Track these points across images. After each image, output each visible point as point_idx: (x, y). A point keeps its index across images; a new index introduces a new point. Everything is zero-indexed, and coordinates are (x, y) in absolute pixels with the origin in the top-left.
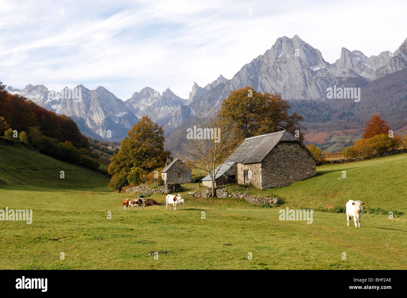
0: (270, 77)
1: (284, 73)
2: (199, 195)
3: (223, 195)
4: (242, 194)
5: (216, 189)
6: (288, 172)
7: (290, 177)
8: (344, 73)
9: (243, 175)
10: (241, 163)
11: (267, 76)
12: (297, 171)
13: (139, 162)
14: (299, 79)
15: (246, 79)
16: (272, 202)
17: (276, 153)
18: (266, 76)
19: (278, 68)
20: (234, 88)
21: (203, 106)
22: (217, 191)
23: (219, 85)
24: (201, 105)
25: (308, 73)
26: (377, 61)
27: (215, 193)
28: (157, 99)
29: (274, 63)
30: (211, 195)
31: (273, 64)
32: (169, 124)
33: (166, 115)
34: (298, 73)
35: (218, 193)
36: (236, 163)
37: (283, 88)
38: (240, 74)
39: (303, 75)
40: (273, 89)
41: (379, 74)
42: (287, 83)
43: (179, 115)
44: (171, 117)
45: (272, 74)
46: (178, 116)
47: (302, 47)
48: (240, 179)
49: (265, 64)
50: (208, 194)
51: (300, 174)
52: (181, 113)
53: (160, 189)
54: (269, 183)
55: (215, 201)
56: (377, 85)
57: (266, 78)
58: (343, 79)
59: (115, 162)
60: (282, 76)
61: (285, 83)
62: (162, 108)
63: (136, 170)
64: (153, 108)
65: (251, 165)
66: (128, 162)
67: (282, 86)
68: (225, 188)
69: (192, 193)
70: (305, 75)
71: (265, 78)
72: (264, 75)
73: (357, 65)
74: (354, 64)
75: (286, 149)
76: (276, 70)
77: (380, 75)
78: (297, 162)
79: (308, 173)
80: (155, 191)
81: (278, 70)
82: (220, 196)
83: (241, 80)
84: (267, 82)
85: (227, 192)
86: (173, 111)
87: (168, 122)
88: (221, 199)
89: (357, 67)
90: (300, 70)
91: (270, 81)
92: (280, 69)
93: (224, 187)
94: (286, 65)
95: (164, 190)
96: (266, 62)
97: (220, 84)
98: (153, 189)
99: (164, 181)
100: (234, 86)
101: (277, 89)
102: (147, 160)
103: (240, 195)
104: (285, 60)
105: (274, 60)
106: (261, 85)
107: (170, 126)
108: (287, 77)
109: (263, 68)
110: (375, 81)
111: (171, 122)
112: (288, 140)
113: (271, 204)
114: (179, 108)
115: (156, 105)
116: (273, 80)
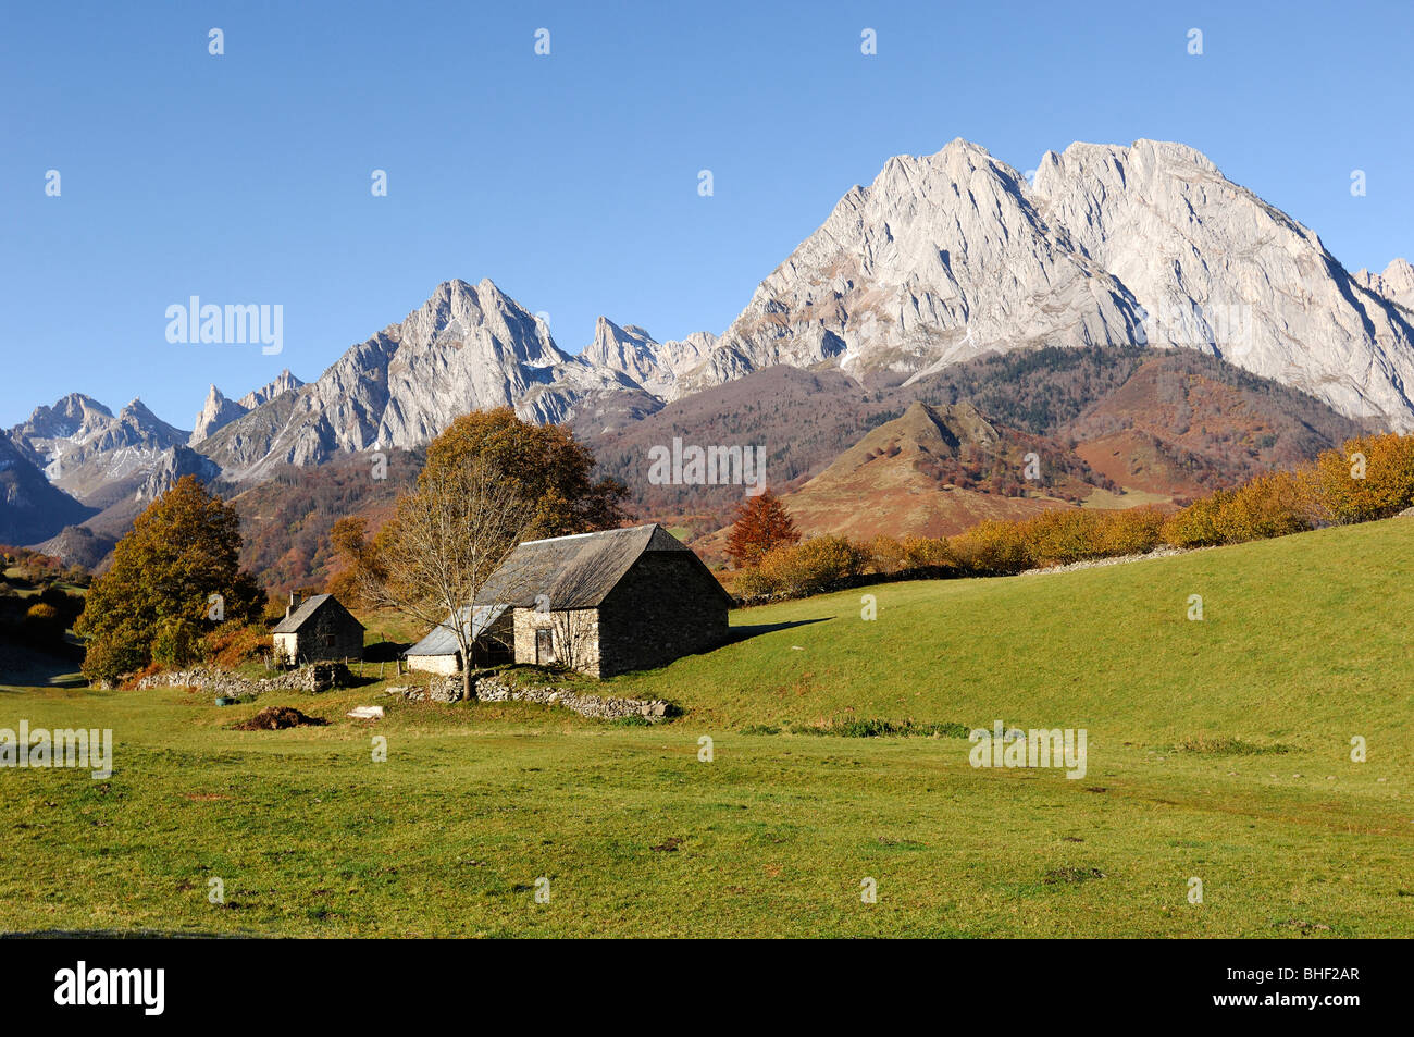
0: (417, 380)
1: (455, 372)
2: (422, 695)
3: (497, 694)
4: (555, 690)
5: (476, 678)
6: (664, 633)
7: (668, 645)
8: (605, 380)
9: (533, 641)
10: (527, 607)
11: (410, 379)
12: (684, 629)
13: (173, 603)
14: (492, 389)
15: (355, 382)
16: (651, 712)
17: (635, 582)
18: (406, 377)
19: (439, 358)
20: (322, 405)
21: (236, 448)
22: (477, 683)
23: (282, 397)
24: (229, 447)
25: (516, 378)
26: (680, 354)
27: (472, 688)
28: (105, 428)
29: (430, 345)
30: (462, 694)
31: (426, 349)
32: (139, 495)
33: (129, 471)
34: (490, 376)
35: (482, 688)
36: (511, 608)
37: (450, 410)
38: (339, 369)
39: (504, 381)
40: (426, 414)
41: (687, 386)
42: (462, 399)
43: (167, 471)
44: (144, 480)
45: (424, 374)
46: (164, 475)
47: (501, 308)
48: (524, 650)
49: (406, 347)
50: (453, 692)
51: (690, 637)
52: (174, 466)
53: (290, 680)
54: (617, 661)
55: (477, 709)
56: (681, 412)
57: (407, 383)
58: (601, 396)
59: (98, 603)
60: (450, 379)
61: (457, 399)
62: (118, 453)
63: (177, 627)
64: (90, 453)
65: (565, 613)
66: (140, 603)
67: (450, 405)
68: (501, 675)
69: (401, 689)
70: (509, 381)
71: (404, 384)
72: (402, 376)
73: (635, 364)
74: (626, 358)
75: (658, 573)
76: (435, 364)
77: (689, 389)
78: (684, 605)
79: (709, 633)
80: (272, 684)
81: (440, 364)
82: (488, 696)
83: (342, 388)
84: (409, 394)
85: (508, 685)
86: (148, 462)
87: (136, 490)
88: (493, 704)
89: (632, 366)
90: (495, 368)
91: (418, 392)
92: (446, 364)
93: (498, 673)
94: (458, 354)
95: (303, 682)
96: (408, 342)
97: (284, 393)
98: (263, 680)
99: (289, 657)
100: (323, 400)
101: (434, 412)
102: (197, 596)
103: (548, 694)
104: (457, 339)
105: (429, 339)
106: (395, 401)
107: (141, 502)
108: (462, 384)
109: (400, 357)
110: (678, 402)
111: (144, 491)
112: (663, 548)
113: (647, 718)
114: (168, 455)
115: (101, 445)
116: (427, 389)
